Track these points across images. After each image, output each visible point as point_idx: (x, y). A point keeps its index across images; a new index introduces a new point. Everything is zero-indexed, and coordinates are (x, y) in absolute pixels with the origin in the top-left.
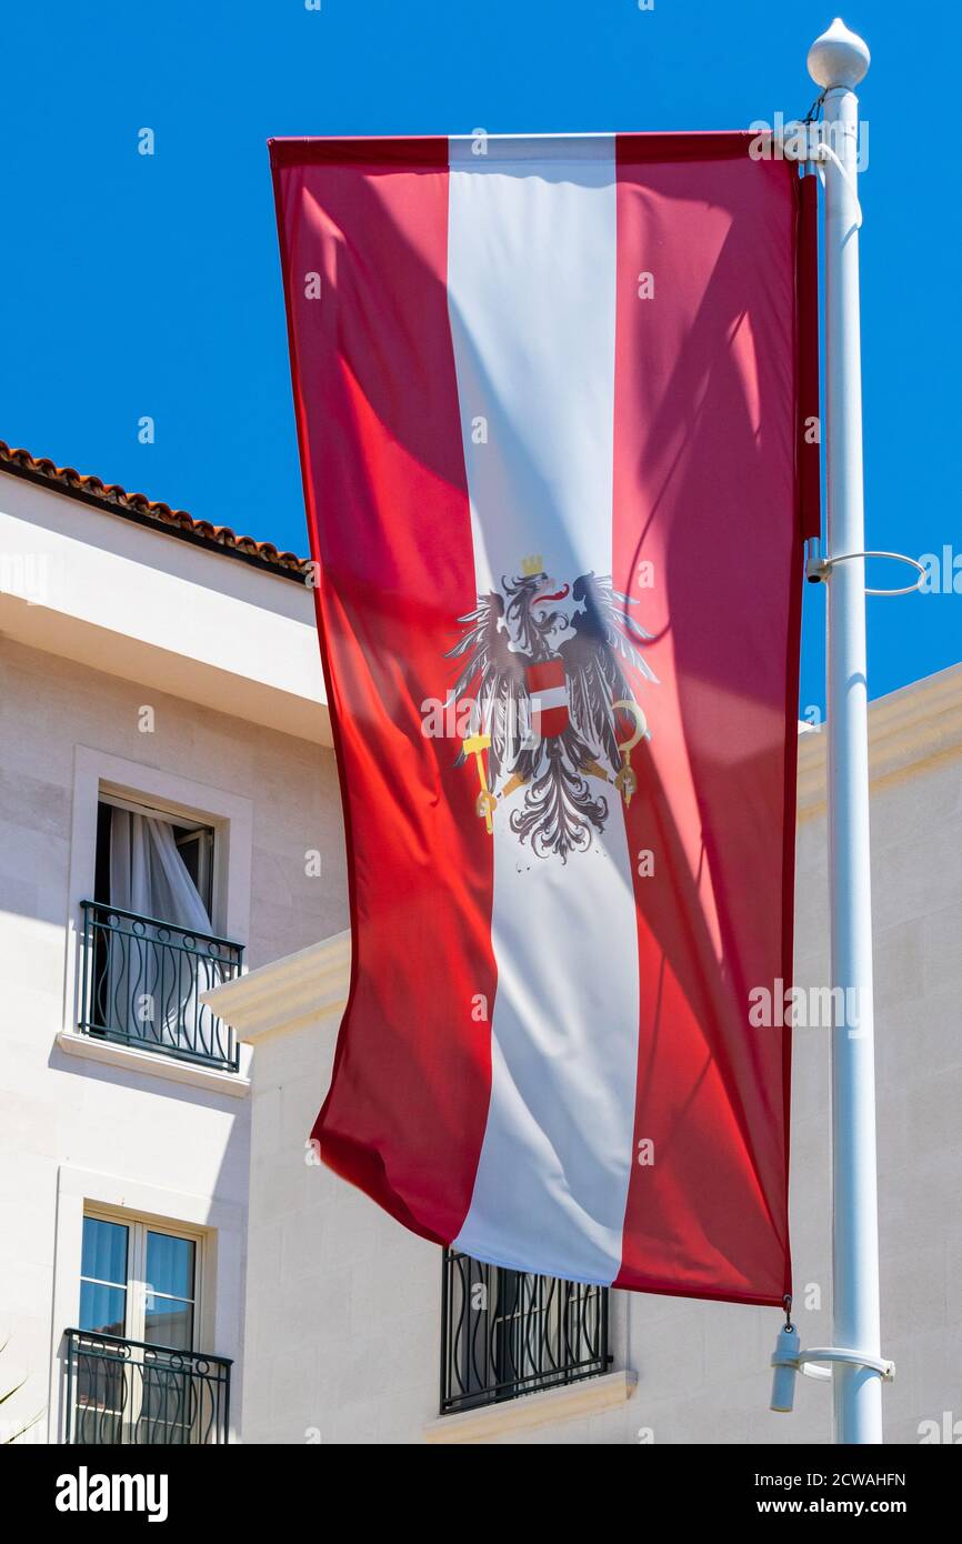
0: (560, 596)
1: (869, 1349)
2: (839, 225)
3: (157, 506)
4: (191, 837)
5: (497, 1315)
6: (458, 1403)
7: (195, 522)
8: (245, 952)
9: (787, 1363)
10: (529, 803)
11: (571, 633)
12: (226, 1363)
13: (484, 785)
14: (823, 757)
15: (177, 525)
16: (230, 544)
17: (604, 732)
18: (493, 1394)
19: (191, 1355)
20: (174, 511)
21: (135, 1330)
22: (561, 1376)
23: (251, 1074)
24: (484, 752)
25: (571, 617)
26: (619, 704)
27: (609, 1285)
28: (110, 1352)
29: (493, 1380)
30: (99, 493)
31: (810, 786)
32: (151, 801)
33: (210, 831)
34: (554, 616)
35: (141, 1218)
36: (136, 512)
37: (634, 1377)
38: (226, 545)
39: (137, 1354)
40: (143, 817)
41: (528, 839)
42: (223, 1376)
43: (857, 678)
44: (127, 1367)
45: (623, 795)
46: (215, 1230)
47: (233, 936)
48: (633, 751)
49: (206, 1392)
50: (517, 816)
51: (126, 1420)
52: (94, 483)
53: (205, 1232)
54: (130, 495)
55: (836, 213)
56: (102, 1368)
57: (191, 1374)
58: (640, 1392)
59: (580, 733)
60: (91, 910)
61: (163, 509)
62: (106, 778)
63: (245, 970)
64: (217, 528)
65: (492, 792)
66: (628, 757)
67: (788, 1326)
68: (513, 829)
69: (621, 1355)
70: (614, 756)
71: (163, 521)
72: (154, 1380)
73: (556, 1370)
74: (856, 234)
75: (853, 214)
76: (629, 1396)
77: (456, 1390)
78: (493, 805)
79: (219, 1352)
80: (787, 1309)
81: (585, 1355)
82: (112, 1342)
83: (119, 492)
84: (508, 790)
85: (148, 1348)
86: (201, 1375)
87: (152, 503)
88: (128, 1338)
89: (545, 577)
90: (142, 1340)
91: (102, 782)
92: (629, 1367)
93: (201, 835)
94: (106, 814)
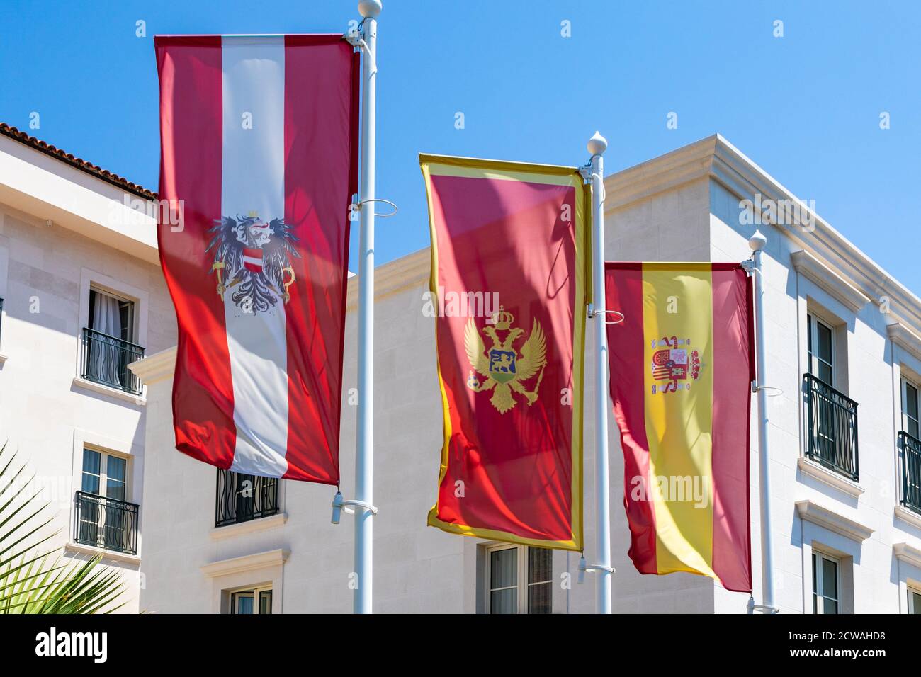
0: (264, 227)
1: (368, 502)
2: (368, 72)
3: (113, 175)
4: (126, 305)
5: (237, 491)
6: (222, 523)
7: (128, 182)
8: (145, 351)
9: (338, 506)
10: (240, 290)
11: (268, 241)
12: (137, 506)
13: (220, 282)
14: (357, 287)
15: (121, 183)
16: (141, 192)
17: (279, 279)
18: (235, 520)
19: (124, 503)
20: (120, 178)
21: (103, 492)
22: (260, 514)
23: (147, 397)
24: (221, 269)
25: (268, 236)
26: (286, 269)
27: (279, 477)
28: (93, 500)
29: (235, 515)
30: (91, 169)
31: (351, 298)
32: (109, 290)
33: (132, 303)
34: (261, 234)
35: (105, 450)
36: (105, 177)
37: (287, 516)
38: (139, 192)
39: (104, 502)
40: (106, 296)
41: (239, 305)
42: (136, 511)
43: (371, 251)
44: (100, 506)
45: (284, 301)
46: (133, 456)
47: (141, 344)
48: (289, 287)
49: (129, 516)
50: (235, 295)
51: (99, 526)
52: (89, 165)
53: (130, 456)
54: (103, 170)
55: (367, 67)
56: (90, 506)
57: (124, 510)
58: (289, 521)
59: (267, 276)
60: (87, 332)
61: (116, 177)
62: (94, 280)
63: (145, 357)
64: (136, 186)
65: (224, 285)
66: (287, 288)
67: (339, 492)
68: (233, 300)
69: (282, 506)
70: (282, 287)
71: (116, 181)
72: (110, 511)
73: (259, 512)
74: (374, 76)
75: (373, 68)
76: (285, 523)
77: (221, 519)
78: (224, 290)
79: (135, 502)
80: (338, 486)
81: (269, 507)
82: (94, 496)
83: (99, 169)
84: (232, 285)
85: (108, 500)
86: (128, 510)
87: (111, 174)
88: (100, 495)
89: (258, 219)
90: (105, 496)
91: (91, 282)
92: (285, 512)
93: (129, 305)
94: (93, 295)
